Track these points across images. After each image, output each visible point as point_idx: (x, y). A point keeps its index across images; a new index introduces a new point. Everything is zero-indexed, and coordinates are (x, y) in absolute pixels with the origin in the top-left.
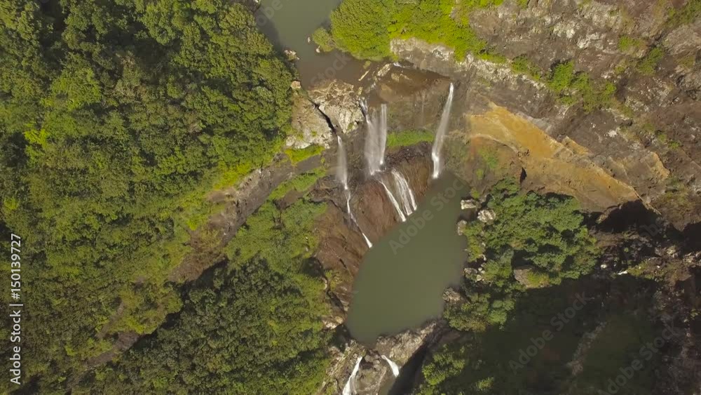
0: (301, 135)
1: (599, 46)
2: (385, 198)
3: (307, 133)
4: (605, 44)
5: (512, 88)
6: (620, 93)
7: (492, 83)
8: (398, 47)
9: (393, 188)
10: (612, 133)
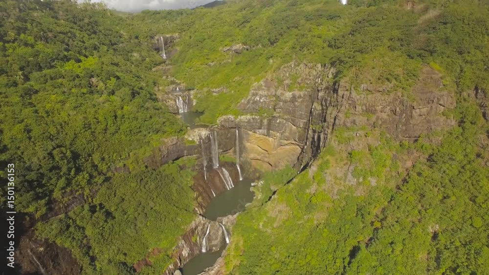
0: (189, 136)
1: (265, 100)
2: (220, 176)
3: (191, 135)
4: (266, 99)
5: (251, 121)
6: (275, 109)
7: (246, 122)
8: (219, 120)
9: (223, 175)
10: (278, 121)
